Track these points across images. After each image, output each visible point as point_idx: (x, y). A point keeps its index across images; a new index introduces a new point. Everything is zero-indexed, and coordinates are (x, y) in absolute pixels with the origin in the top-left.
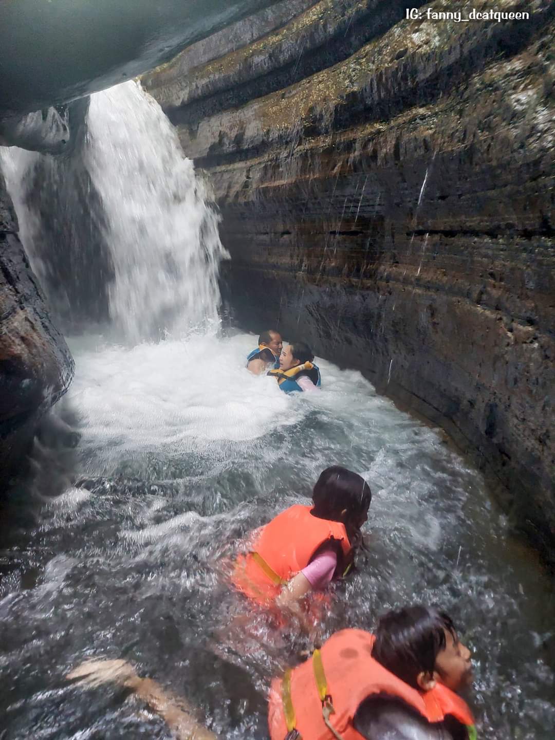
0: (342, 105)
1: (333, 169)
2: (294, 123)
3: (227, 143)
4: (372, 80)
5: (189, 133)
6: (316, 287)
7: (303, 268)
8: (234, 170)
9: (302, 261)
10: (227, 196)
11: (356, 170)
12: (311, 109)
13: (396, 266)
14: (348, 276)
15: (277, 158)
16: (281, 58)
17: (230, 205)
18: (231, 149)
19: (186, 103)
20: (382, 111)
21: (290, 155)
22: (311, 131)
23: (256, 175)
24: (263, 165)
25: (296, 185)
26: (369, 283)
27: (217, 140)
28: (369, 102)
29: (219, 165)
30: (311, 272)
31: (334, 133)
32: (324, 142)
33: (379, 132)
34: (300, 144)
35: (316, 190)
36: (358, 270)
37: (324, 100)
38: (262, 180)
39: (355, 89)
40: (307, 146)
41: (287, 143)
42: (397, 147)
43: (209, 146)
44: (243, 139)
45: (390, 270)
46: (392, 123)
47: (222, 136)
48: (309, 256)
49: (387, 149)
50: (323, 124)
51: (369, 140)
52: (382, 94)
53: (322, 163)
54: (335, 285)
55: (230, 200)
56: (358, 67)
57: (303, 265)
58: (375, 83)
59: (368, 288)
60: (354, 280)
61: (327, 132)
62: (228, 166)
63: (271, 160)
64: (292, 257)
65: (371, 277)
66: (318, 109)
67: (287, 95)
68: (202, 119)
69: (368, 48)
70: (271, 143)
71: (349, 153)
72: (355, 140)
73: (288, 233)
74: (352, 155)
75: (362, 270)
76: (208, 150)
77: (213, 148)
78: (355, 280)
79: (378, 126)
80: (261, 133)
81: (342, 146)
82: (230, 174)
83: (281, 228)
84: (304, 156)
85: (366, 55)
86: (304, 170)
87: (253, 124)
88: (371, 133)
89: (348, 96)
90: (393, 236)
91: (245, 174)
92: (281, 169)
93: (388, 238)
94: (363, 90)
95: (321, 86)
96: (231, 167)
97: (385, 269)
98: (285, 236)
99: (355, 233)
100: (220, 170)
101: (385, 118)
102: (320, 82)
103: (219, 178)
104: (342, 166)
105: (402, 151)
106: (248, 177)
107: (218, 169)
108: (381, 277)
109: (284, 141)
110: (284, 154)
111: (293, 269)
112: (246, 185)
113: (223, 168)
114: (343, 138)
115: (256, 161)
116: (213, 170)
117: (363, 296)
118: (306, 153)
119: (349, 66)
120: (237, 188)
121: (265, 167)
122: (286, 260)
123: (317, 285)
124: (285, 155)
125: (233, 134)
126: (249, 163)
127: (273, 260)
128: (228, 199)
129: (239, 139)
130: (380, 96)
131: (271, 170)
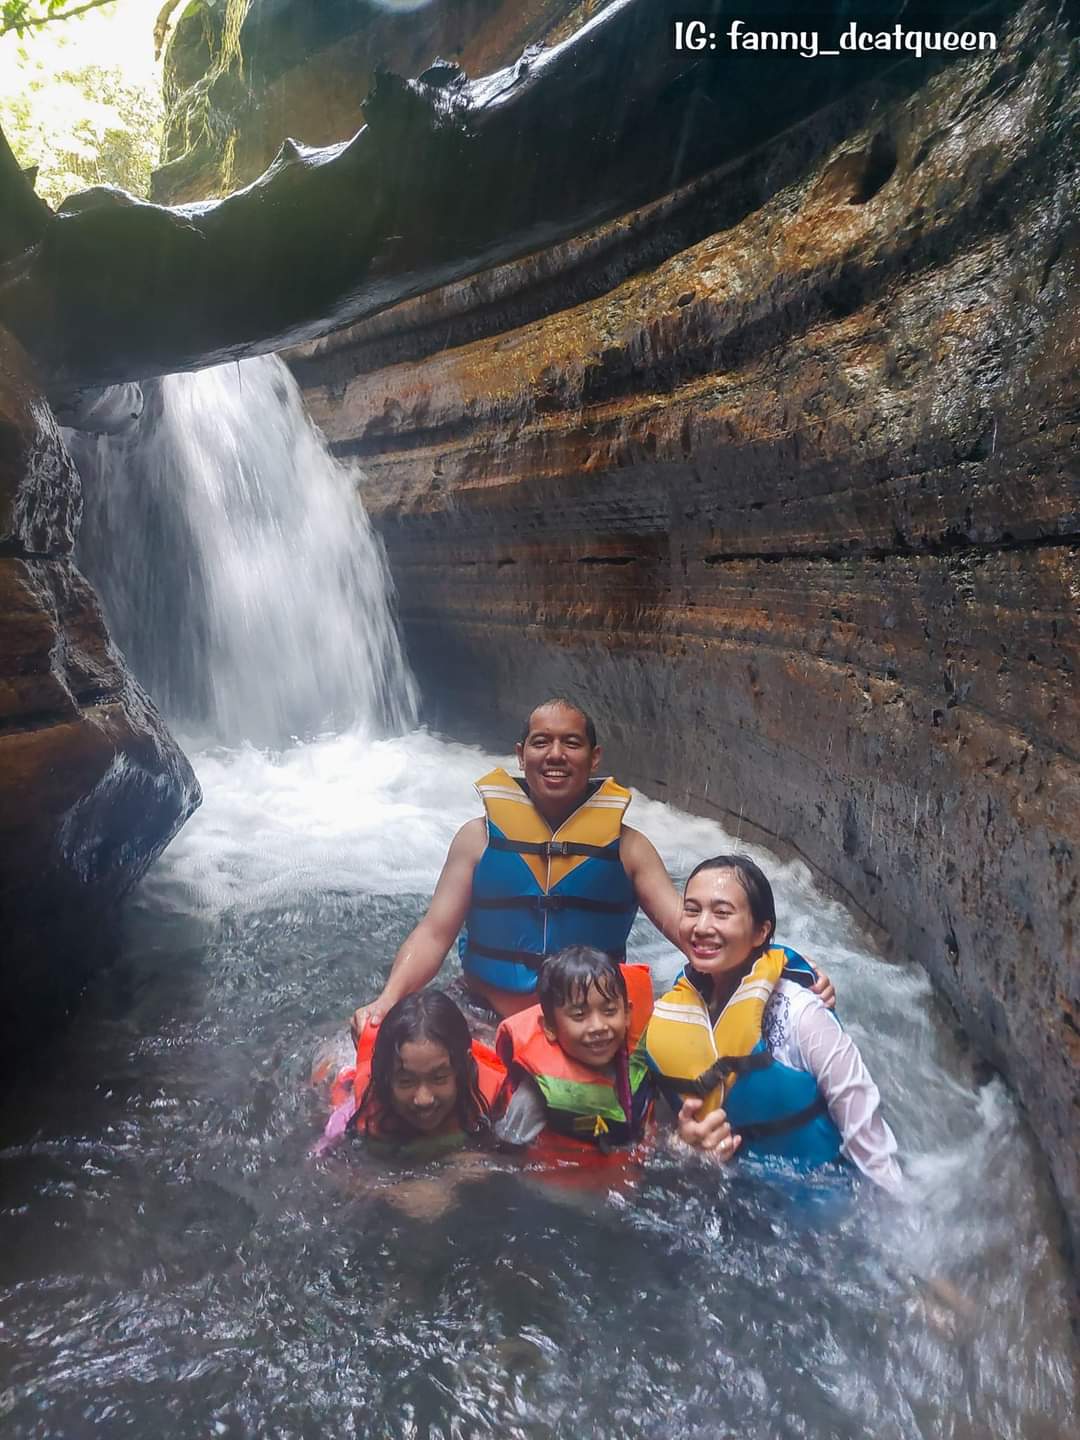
0: (596, 367)
1: (585, 461)
2: (517, 389)
3: (399, 419)
4: (643, 334)
5: (329, 399)
6: (561, 648)
7: (538, 617)
8: (412, 460)
9: (535, 608)
10: (401, 503)
11: (621, 464)
12: (546, 371)
13: (691, 610)
14: (615, 628)
15: (489, 443)
16: (492, 290)
17: (406, 517)
18: (406, 428)
19: (324, 352)
20: (660, 377)
21: (513, 439)
22: (549, 403)
23: (452, 470)
24: (465, 454)
25: (525, 486)
26: (649, 638)
27: (381, 412)
28: (638, 363)
29: (383, 452)
30: (550, 623)
31: (585, 408)
32: (571, 421)
33: (656, 409)
34: (528, 423)
35: (557, 493)
36: (631, 618)
37: (568, 358)
38: (463, 478)
39: (617, 343)
40: (541, 427)
41: (506, 420)
42: (686, 431)
43: (365, 422)
44: (427, 412)
45: (683, 616)
46: (677, 397)
47: (391, 405)
48: (548, 597)
49: (671, 433)
50: (566, 394)
51: (642, 420)
52: (660, 354)
53: (567, 452)
54: (593, 644)
55: (405, 509)
56: (619, 311)
57: (539, 612)
58: (648, 338)
59: (647, 647)
60: (625, 634)
61: (573, 406)
62: (400, 454)
63: (478, 447)
64: (517, 601)
65: (651, 628)
66: (558, 371)
67: (503, 346)
68: (352, 377)
69: (634, 284)
70: (479, 420)
71: (610, 438)
72: (618, 419)
73: (510, 561)
74: (615, 442)
75: (637, 621)
76: (364, 429)
77: (373, 424)
78: (627, 634)
79: (654, 400)
80: (461, 403)
81: (598, 429)
82: (407, 467)
83: (497, 554)
84: (537, 442)
85: (632, 294)
86: (535, 462)
87: (444, 390)
88: (644, 410)
89: (607, 353)
90: (684, 563)
91: (432, 467)
92: (496, 461)
93: (677, 567)
94: (629, 349)
95: (560, 336)
96: (407, 455)
97: (675, 615)
98: (507, 568)
99: (624, 561)
100: (386, 461)
101: (666, 389)
102: (558, 330)
103: (386, 473)
104: (600, 458)
105: (694, 437)
106: (438, 472)
107: (383, 459)
108: (668, 629)
109: (500, 417)
110: (501, 437)
111: (520, 620)
112: (435, 485)
113: (392, 458)
114: (601, 415)
115: (449, 447)
116: (373, 461)
117: (640, 660)
118: (539, 438)
119: (603, 310)
120: (419, 489)
121: (470, 456)
122: (507, 606)
123: (563, 645)
124: (505, 439)
125: (409, 405)
126: (439, 450)
127: (484, 607)
128: (403, 507)
129: (420, 413)
130: (656, 356)
131: (479, 462)
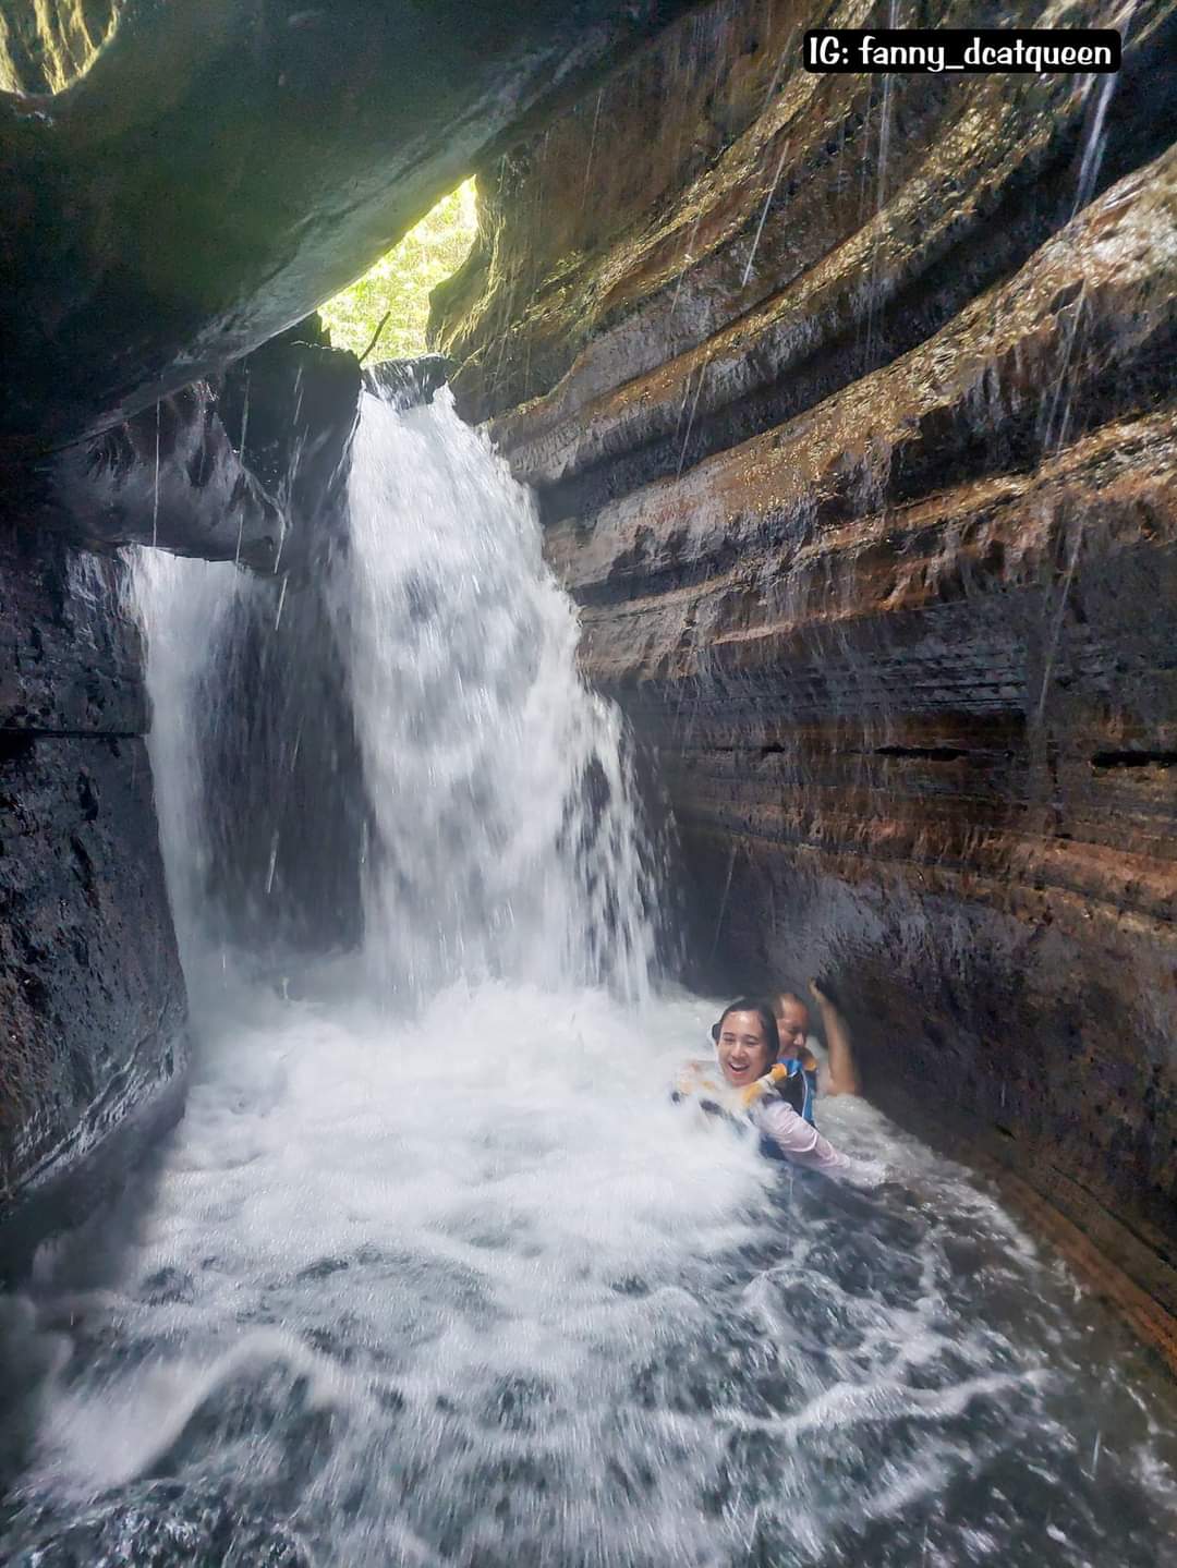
0: (910, 443)
1: (888, 594)
2: (796, 496)
3: (652, 551)
4: (987, 373)
5: (577, 534)
6: (843, 885)
7: (813, 835)
8: (663, 607)
9: (808, 820)
10: (644, 665)
11: (944, 597)
12: (836, 461)
13: (1063, 847)
14: (930, 861)
15: (754, 576)
16: (774, 360)
17: (647, 684)
18: (659, 564)
19: (574, 473)
20: (1015, 446)
21: (785, 567)
22: (836, 511)
23: (707, 618)
24: (722, 594)
25: (800, 638)
26: (987, 886)
27: (631, 545)
28: (979, 427)
29: (632, 598)
30: (829, 845)
31: (890, 510)
32: (863, 533)
33: (1007, 499)
34: (807, 542)
35: (843, 645)
36: (957, 849)
37: (869, 436)
38: (719, 628)
39: (944, 401)
40: (825, 545)
41: (778, 542)
42: (1058, 529)
43: (612, 559)
44: (686, 540)
45: (1048, 855)
46: (1044, 473)
47: (643, 534)
48: (828, 806)
49: (1029, 539)
50: (863, 493)
51: (980, 521)
52: (1015, 405)
53: (859, 581)
54: (893, 885)
55: (649, 673)
56: (954, 352)
57: (814, 827)
58: (995, 384)
59: (984, 900)
60: (947, 875)
61: (873, 511)
62: (650, 599)
63: (739, 583)
64: (785, 807)
65: (992, 869)
66: (854, 459)
67: (784, 439)
68: (603, 502)
69: (978, 306)
70: (744, 545)
71: (927, 555)
72: (943, 522)
73: (777, 748)
74: (935, 562)
75: (967, 853)
76: (609, 569)
77: (621, 562)
78: (951, 874)
79: (1004, 485)
80: (723, 524)
81: (908, 541)
82: (656, 617)
83: (760, 736)
84: (817, 569)
85: (974, 322)
86: (814, 601)
87: (705, 510)
88: (987, 502)
89: (926, 419)
90: (1052, 763)
91: (684, 615)
92: (762, 602)
93: (1039, 770)
94: (965, 403)
95: (863, 408)
96: (657, 602)
97: (1033, 851)
98: (772, 757)
99: (946, 755)
100: (633, 610)
101: (1023, 458)
102: (860, 400)
103: (630, 625)
104: (911, 589)
105: (1075, 541)
106: (691, 622)
107: (630, 607)
108: (1021, 874)
109: (772, 537)
110: (771, 566)
111: (786, 836)
112: (685, 641)
113: (640, 604)
114: (917, 518)
115: (706, 587)
116: (618, 610)
117: (971, 922)
118: (820, 562)
119: (934, 355)
120: (665, 647)
121: (727, 598)
122: (771, 814)
123: (848, 881)
124: (774, 568)
125: (664, 532)
126: (695, 593)
127: (741, 812)
128: (646, 671)
129: (678, 542)
130: (1008, 408)
131: (739, 605)
